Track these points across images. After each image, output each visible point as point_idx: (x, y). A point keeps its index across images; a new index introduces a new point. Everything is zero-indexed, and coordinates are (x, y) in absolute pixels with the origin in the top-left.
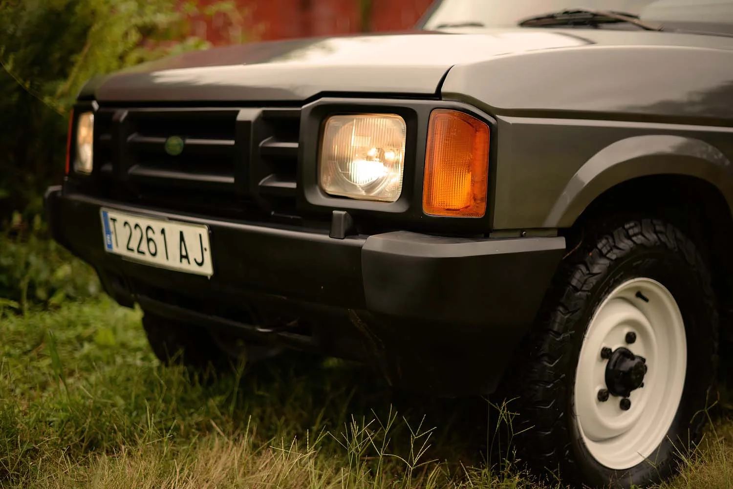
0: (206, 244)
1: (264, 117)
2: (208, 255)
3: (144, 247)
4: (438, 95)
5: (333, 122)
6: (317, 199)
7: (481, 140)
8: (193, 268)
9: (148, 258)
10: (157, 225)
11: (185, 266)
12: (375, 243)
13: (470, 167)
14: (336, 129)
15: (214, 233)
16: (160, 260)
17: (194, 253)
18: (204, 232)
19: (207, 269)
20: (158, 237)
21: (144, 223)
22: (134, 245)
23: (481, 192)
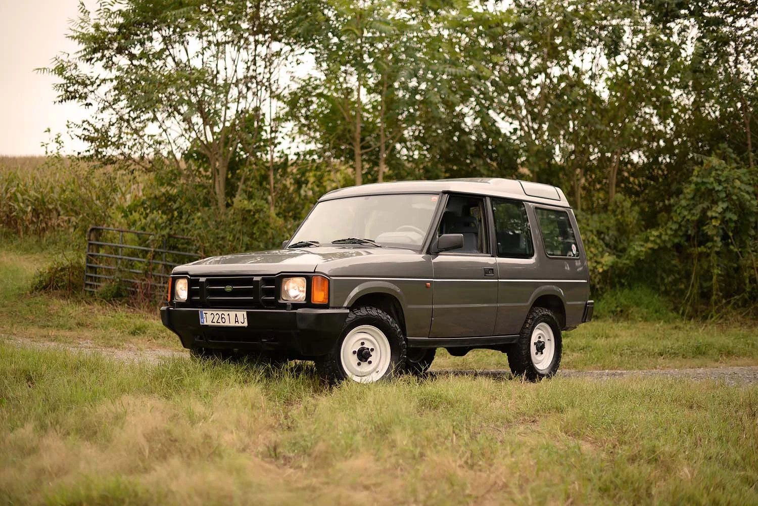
0: (245, 316)
1: (263, 279)
2: (246, 320)
3: (220, 320)
4: (314, 272)
5: (284, 280)
6: (281, 301)
7: (326, 283)
8: (240, 325)
9: (222, 324)
10: (226, 313)
11: (237, 325)
12: (300, 311)
13: (323, 290)
14: (286, 282)
15: (248, 313)
16: (227, 324)
17: (241, 319)
18: (245, 313)
19: (246, 324)
20: (226, 317)
21: (220, 313)
22: (215, 320)
23: (327, 297)
